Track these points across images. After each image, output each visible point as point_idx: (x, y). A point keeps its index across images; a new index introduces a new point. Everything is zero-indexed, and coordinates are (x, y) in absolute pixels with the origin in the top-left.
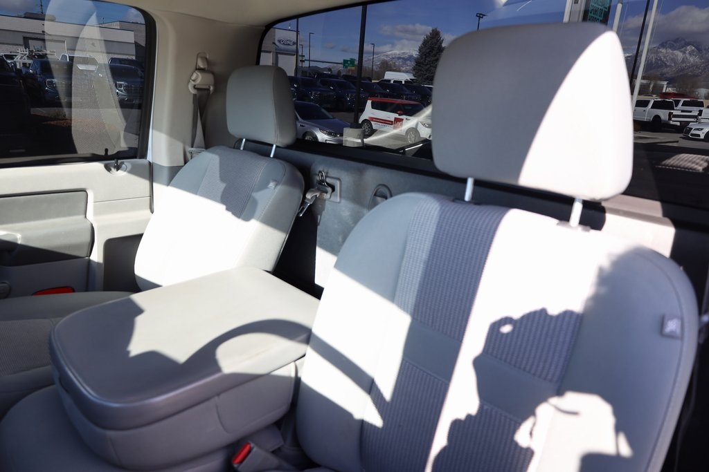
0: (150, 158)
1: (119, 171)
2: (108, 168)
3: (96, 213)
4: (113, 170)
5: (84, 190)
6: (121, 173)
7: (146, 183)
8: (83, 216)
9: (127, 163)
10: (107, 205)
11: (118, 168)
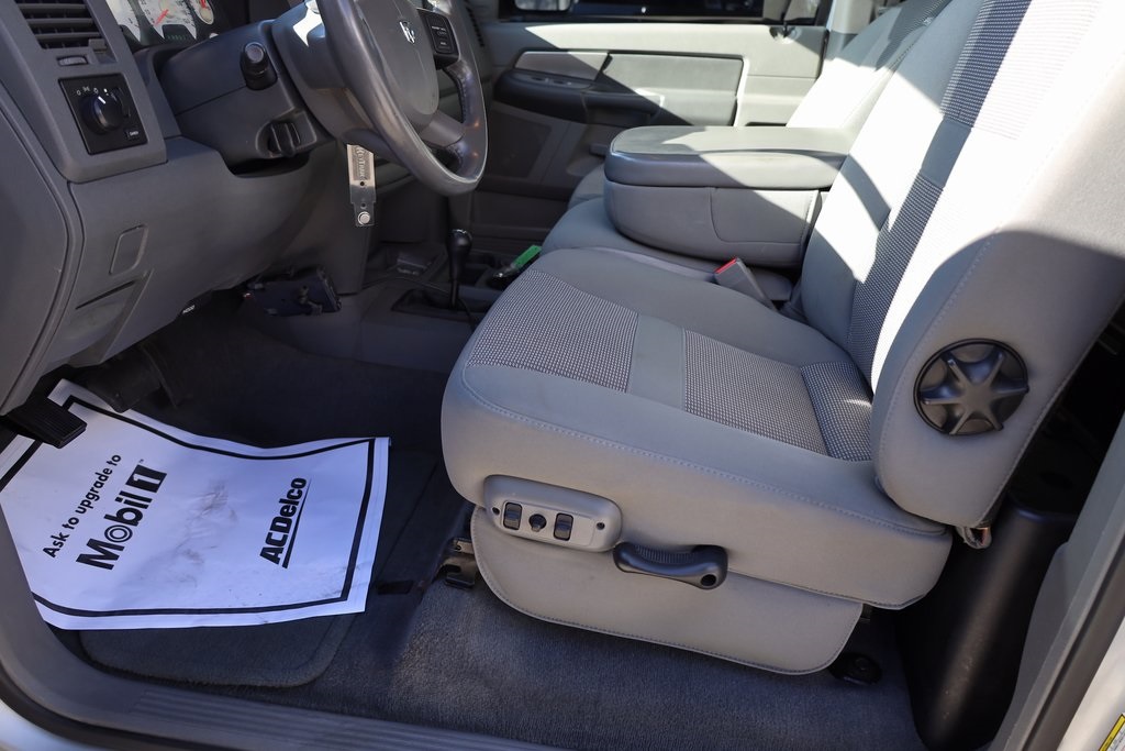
0: (830, 26)
1: (787, 39)
2: (773, 33)
3: (749, 90)
4: (780, 36)
5: (740, 58)
6: (788, 41)
7: (816, 58)
8: (734, 93)
9: (799, 30)
10: (764, 82)
11: (786, 34)
